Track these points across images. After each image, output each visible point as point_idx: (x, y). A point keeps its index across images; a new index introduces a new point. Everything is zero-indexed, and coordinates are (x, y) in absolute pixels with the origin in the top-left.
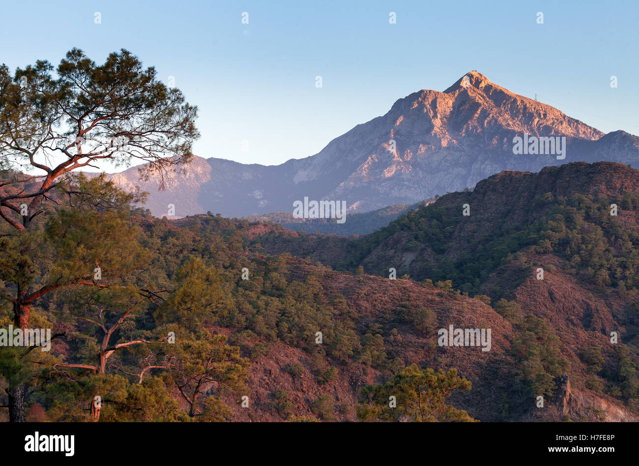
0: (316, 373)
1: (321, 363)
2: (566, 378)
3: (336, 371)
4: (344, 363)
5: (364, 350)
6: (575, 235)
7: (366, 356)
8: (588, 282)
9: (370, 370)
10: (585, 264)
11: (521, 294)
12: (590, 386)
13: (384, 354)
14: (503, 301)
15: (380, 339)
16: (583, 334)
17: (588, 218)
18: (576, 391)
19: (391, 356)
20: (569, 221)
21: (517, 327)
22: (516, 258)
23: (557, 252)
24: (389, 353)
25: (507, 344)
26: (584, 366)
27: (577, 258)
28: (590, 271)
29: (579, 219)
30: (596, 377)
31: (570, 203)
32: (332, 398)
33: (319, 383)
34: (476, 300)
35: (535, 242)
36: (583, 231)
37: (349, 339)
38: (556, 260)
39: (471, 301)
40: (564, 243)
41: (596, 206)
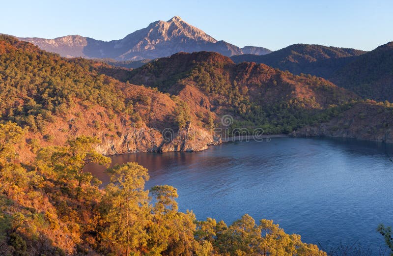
0: (109, 115)
1: (111, 112)
2: (190, 122)
3: (116, 115)
4: (119, 113)
5: (126, 109)
6: (201, 75)
7: (127, 111)
8: (203, 91)
9: (127, 116)
10: (203, 85)
11: (181, 93)
12: (198, 125)
13: (133, 111)
14: (174, 96)
15: (132, 106)
16: (198, 107)
17: (205, 70)
18: (193, 126)
19: (135, 111)
20: (200, 71)
21: (177, 104)
22: (181, 81)
23: (194, 80)
24: (134, 110)
25: (173, 110)
26: (197, 118)
27: (200, 83)
28: (204, 87)
29: (203, 70)
30: (200, 122)
31: (200, 64)
32: (114, 124)
33: (110, 119)
34: (165, 95)
35: (188, 77)
36: (203, 74)
37: (121, 105)
38: (194, 83)
39: (163, 95)
40: (197, 77)
41: (208, 66)
